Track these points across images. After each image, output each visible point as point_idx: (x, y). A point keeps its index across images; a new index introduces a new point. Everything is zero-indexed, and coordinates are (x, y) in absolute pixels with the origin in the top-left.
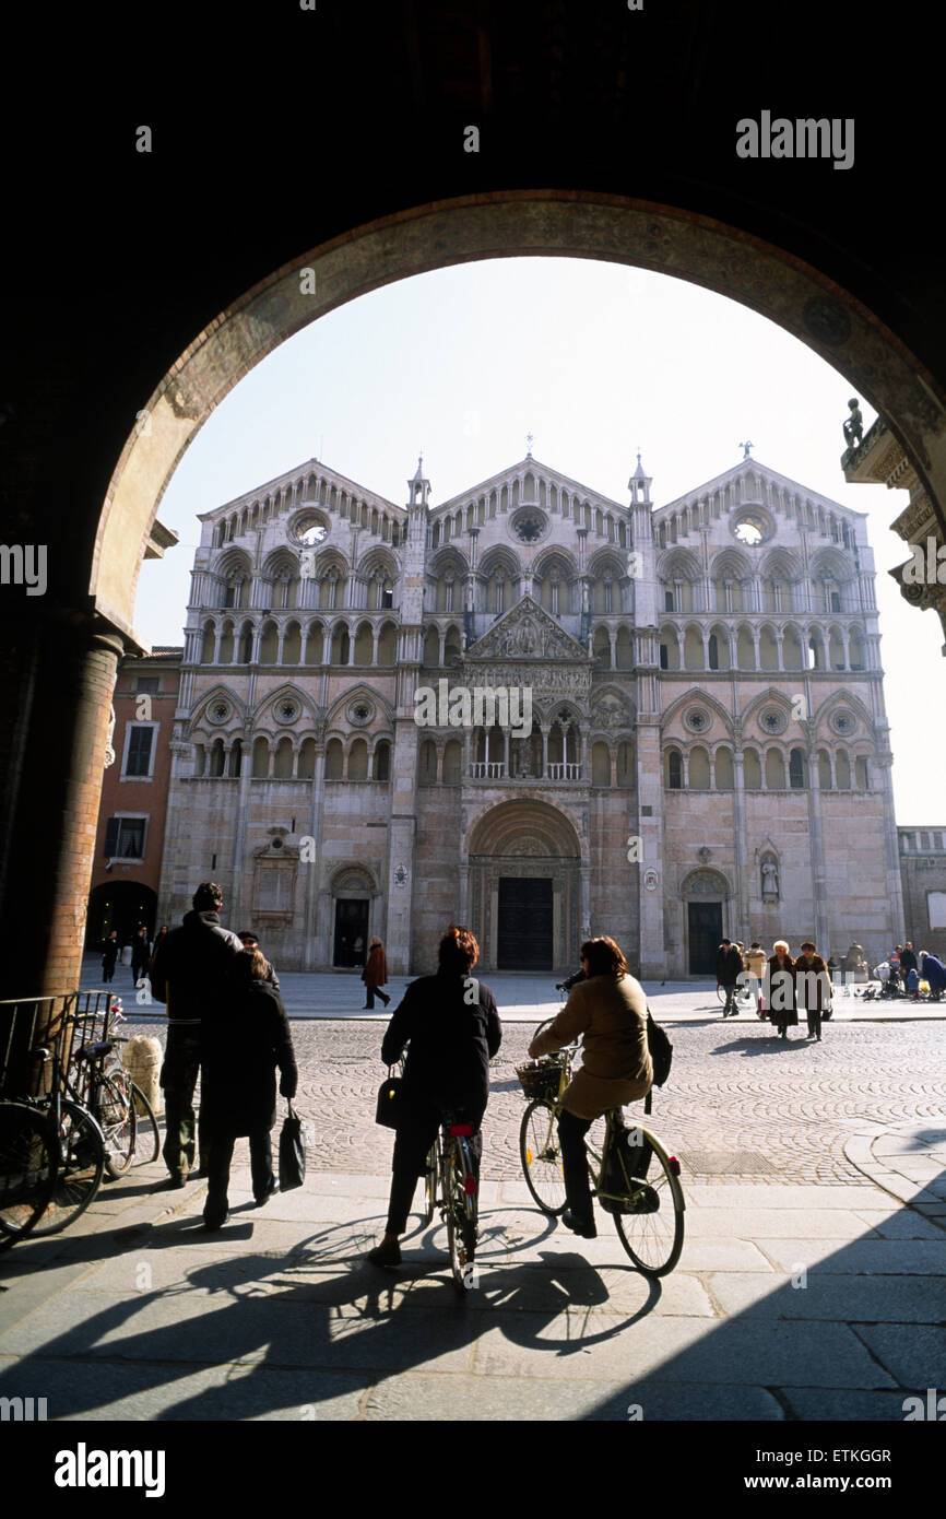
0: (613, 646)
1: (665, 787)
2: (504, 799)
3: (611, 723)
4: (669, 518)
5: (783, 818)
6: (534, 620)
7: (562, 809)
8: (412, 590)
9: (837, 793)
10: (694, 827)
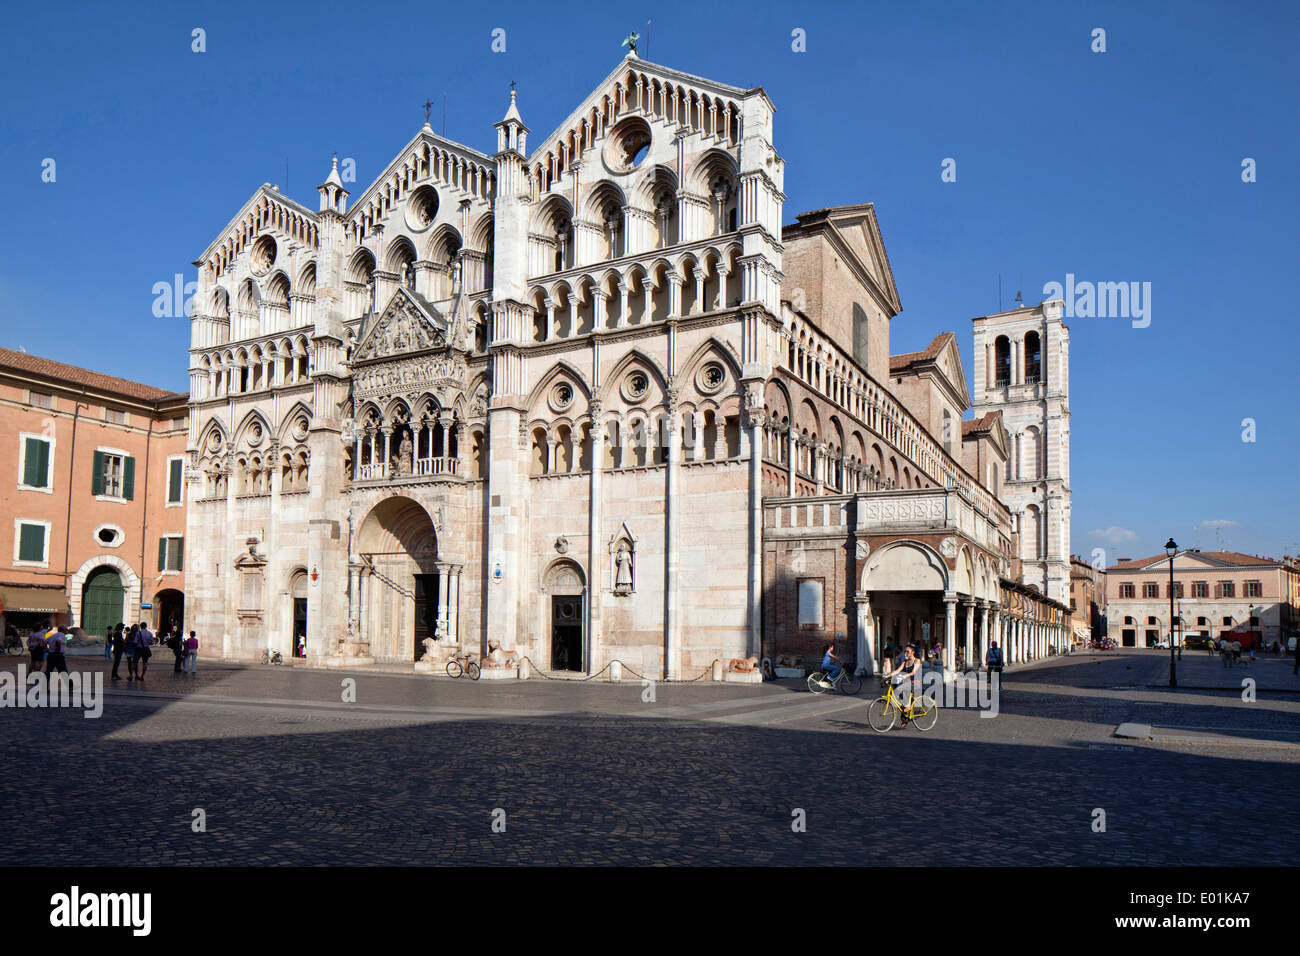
0: (489, 325)
1: (531, 473)
3: (485, 411)
4: (544, 162)
5: (640, 499)
6: (407, 313)
7: (426, 506)
9: (699, 464)
10: (555, 515)
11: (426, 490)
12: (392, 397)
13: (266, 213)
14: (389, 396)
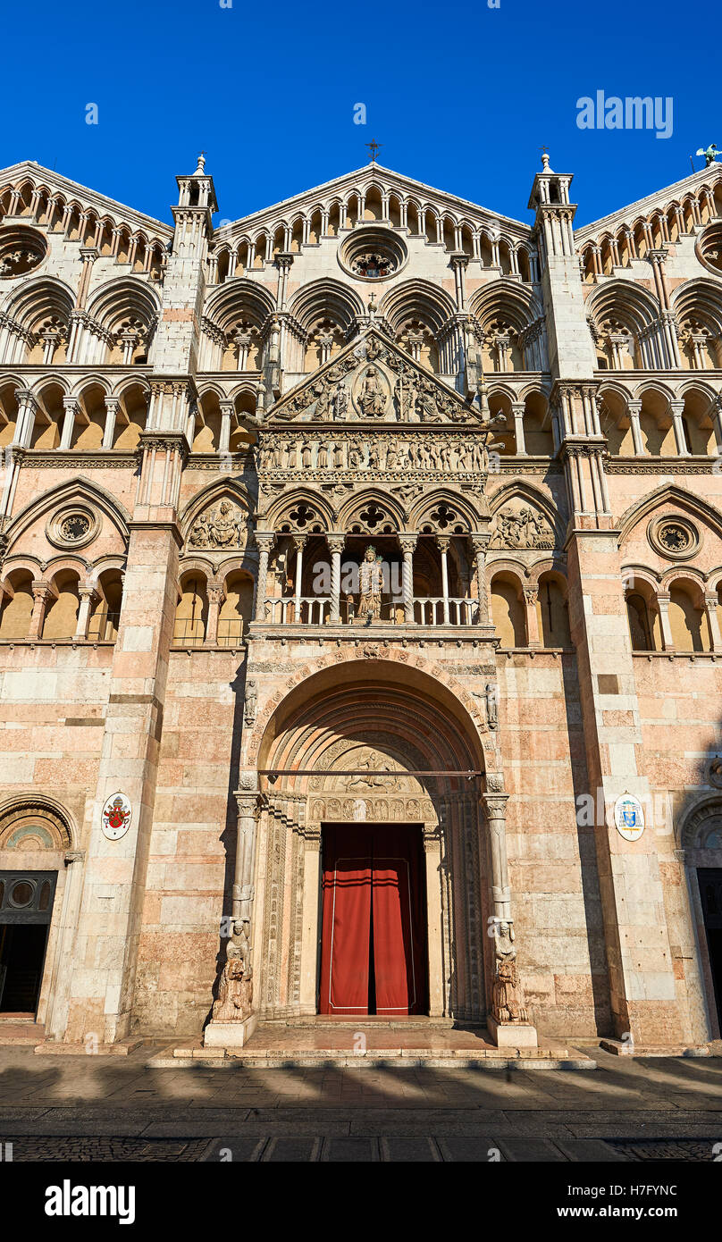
0: (519, 424)
1: (635, 648)
2: (331, 662)
3: (523, 541)
4: (598, 242)
6: (385, 368)
7: (444, 679)
8: (174, 327)
10: (693, 721)
11: (450, 652)
12: (357, 488)
14: (349, 485)
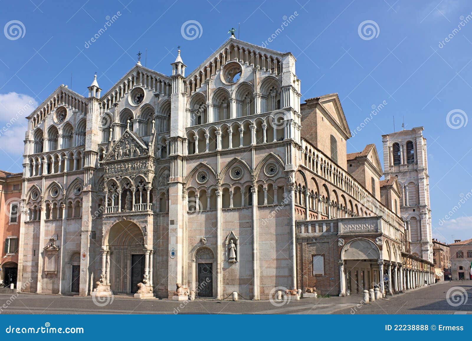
0: (168, 148)
2: (117, 222)
3: (166, 183)
4: (193, 79)
5: (239, 221)
6: (130, 141)
7: (138, 225)
9: (266, 207)
10: (199, 228)
11: (139, 218)
12: (123, 177)
13: (62, 97)
